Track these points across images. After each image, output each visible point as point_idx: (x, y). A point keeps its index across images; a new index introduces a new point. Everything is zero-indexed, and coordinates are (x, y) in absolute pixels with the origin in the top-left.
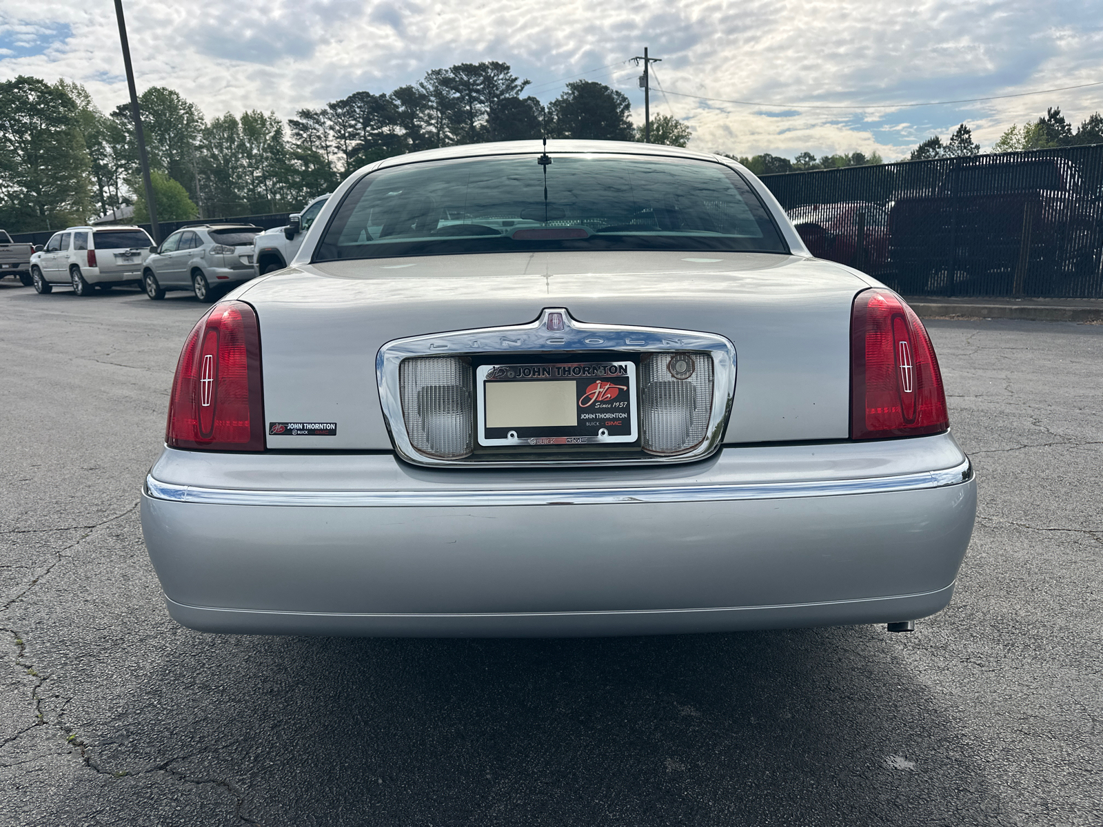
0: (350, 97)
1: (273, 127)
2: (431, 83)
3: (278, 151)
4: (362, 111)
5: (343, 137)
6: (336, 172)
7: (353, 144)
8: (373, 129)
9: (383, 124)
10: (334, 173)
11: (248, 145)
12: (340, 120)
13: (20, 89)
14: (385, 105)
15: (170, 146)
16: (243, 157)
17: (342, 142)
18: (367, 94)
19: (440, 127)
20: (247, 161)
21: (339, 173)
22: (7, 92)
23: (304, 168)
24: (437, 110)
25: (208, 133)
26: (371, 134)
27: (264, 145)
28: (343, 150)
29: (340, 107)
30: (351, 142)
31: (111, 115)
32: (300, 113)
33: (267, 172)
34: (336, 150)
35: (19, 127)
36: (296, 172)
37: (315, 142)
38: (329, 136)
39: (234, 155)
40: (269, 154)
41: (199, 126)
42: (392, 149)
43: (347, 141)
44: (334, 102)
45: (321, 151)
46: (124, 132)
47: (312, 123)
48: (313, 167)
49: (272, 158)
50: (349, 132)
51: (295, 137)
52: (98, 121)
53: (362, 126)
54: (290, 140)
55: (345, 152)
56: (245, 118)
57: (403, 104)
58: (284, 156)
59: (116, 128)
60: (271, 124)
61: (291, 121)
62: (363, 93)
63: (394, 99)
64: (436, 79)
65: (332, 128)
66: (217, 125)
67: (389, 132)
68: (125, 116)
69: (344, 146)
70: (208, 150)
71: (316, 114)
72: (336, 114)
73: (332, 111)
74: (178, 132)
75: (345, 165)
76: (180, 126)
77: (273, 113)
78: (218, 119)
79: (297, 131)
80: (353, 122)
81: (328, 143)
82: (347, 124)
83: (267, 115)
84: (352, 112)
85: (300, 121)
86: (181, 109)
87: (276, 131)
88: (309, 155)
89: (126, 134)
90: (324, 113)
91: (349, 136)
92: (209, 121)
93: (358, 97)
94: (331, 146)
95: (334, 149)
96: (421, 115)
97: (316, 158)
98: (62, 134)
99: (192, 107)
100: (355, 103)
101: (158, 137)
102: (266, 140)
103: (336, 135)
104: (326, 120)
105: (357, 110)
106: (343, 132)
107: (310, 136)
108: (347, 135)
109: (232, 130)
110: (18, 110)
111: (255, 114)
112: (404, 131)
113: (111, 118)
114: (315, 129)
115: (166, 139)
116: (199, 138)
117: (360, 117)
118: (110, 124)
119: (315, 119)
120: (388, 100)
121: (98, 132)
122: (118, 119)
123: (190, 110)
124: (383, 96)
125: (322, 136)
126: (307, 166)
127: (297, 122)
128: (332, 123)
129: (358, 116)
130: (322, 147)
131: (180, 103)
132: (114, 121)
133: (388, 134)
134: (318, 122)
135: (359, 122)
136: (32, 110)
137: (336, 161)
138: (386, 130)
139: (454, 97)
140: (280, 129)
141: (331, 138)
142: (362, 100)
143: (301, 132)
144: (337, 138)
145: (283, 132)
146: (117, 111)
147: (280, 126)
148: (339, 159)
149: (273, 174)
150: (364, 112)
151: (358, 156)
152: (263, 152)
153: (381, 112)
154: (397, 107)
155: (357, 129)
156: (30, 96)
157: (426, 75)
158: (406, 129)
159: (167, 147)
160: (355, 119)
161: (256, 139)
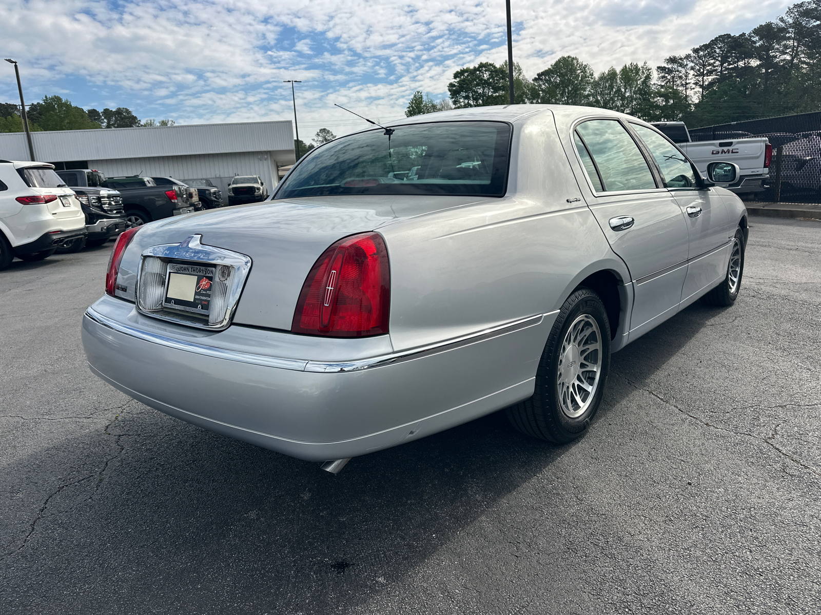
0: (712, 41)
1: (644, 74)
2: (791, 16)
3: (645, 92)
4: (721, 51)
5: (702, 75)
6: (691, 104)
7: (709, 79)
8: (729, 64)
9: (739, 59)
10: (689, 105)
11: (623, 90)
12: (701, 61)
13: (480, 71)
14: (743, 43)
15: (568, 97)
16: (618, 99)
17: (701, 79)
18: (728, 36)
19: (795, 55)
20: (621, 102)
21: (693, 105)
22: (473, 74)
23: (664, 103)
24: (794, 39)
25: (596, 84)
26: (727, 69)
27: (635, 88)
28: (700, 85)
29: (702, 50)
30: (709, 77)
31: (533, 80)
32: (667, 60)
33: (634, 109)
34: (694, 86)
35: (476, 96)
36: (658, 107)
37: (676, 81)
38: (689, 75)
39: (612, 99)
40: (638, 96)
41: (589, 80)
42: (745, 79)
43: (705, 78)
44: (697, 46)
45: (680, 88)
46: (540, 91)
47: (676, 67)
48: (672, 102)
49: (640, 99)
50: (708, 70)
51: (661, 79)
52: (524, 86)
53: (720, 64)
54: (656, 82)
55: (701, 86)
56: (625, 70)
57: (760, 40)
58: (650, 95)
59: (535, 88)
60: (643, 72)
61: (659, 68)
62: (725, 35)
63: (752, 36)
64: (797, 11)
65: (692, 68)
66: (602, 78)
67: (744, 66)
68: (541, 80)
69: (702, 82)
70: (593, 97)
71: (681, 59)
72: (698, 56)
73: (694, 55)
74: (574, 87)
75: (700, 97)
76: (576, 82)
77: (645, 63)
78: (603, 74)
79: (663, 74)
80: (712, 61)
81: (688, 82)
82: (706, 63)
83: (640, 65)
84: (713, 52)
85: (667, 66)
86: (578, 70)
87: (646, 77)
88: (670, 92)
89: (541, 92)
90: (688, 57)
91: (707, 74)
92: (597, 76)
93: (719, 40)
94: (690, 83)
95: (692, 85)
96: (777, 46)
97: (676, 94)
98: (500, 98)
99: (586, 67)
100: (716, 45)
101: (561, 92)
102: (637, 84)
103: (696, 74)
104: (688, 63)
105: (718, 51)
106: (702, 70)
107: (673, 77)
108: (705, 72)
109: (613, 80)
110: (478, 85)
111: (632, 66)
112: (758, 63)
113: (532, 82)
114: (678, 71)
115: (566, 92)
116: (588, 90)
117: (718, 57)
118: (532, 87)
119: (679, 63)
120: (747, 38)
121: (524, 93)
122: (537, 83)
123: (585, 69)
124: (744, 34)
125: (683, 76)
126: (667, 101)
127: (664, 67)
128: (693, 65)
129: (717, 55)
130: (682, 85)
131: (578, 66)
132: (534, 84)
133: (742, 67)
134: (681, 65)
135: (717, 60)
136: (485, 84)
137: (692, 95)
138: (741, 64)
139: (814, 26)
140: (649, 74)
141: (690, 76)
142: (723, 42)
143: (666, 75)
144: (696, 76)
145: (652, 77)
146: (537, 77)
147: (650, 73)
148: (696, 92)
149: (639, 110)
150: (723, 51)
151: (713, 89)
152: (634, 94)
153: (739, 49)
154: (755, 42)
155: (714, 67)
156: (485, 75)
157: (788, 10)
158: (760, 61)
159: (566, 98)
160: (714, 59)
161: (630, 85)
